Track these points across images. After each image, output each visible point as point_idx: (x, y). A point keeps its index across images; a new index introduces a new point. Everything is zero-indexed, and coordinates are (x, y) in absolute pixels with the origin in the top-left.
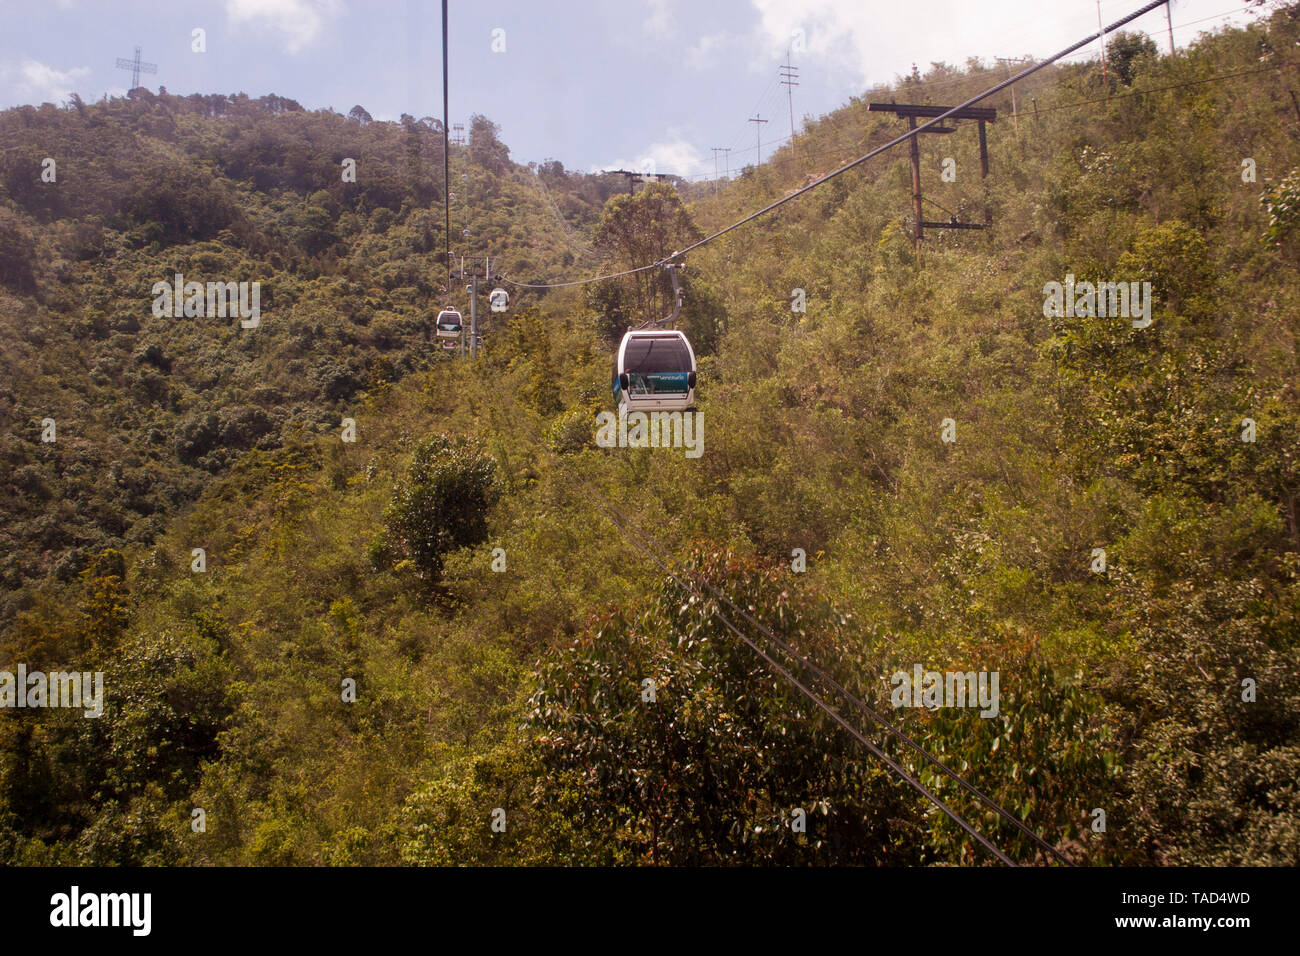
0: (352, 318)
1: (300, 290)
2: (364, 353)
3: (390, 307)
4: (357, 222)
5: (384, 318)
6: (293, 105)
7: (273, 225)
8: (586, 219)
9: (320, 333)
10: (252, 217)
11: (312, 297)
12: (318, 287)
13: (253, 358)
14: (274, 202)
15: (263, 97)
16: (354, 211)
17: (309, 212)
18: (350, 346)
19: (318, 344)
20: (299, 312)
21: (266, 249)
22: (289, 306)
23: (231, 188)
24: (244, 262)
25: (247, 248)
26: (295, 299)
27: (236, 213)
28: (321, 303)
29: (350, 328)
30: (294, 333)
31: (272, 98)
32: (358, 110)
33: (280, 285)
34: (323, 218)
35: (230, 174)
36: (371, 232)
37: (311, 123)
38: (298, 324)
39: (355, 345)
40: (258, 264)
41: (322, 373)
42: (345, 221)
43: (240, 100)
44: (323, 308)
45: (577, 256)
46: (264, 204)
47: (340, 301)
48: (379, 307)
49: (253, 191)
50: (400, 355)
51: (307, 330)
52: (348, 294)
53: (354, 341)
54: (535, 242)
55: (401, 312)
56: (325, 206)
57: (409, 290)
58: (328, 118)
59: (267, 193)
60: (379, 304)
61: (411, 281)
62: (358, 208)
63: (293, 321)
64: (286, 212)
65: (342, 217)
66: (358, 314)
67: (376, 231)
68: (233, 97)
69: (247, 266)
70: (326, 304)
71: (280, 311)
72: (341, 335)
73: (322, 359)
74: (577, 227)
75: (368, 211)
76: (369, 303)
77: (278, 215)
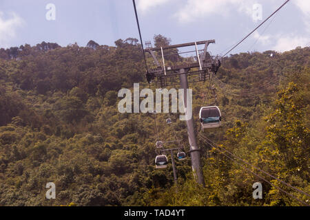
0: (97, 157)
1: (62, 145)
2: (107, 179)
3: (121, 147)
4: (97, 102)
5: (118, 154)
6: (55, 46)
7: (48, 111)
8: (231, 77)
9: (78, 171)
10: (37, 109)
11: (71, 148)
12: (75, 142)
13: (36, 194)
14: (49, 98)
15: (38, 45)
16: (94, 95)
17: (68, 100)
18: (98, 176)
19: (77, 178)
20: (63, 159)
21: (41, 124)
22: (56, 156)
23: (23, 95)
24: (28, 134)
25: (30, 125)
26: (60, 152)
27: (22, 107)
28: (77, 152)
29: (97, 165)
30: (60, 174)
31: (44, 44)
32: (92, 43)
33: (50, 144)
34: (76, 102)
35: (23, 88)
36: (107, 106)
37: (64, 52)
38: (62, 167)
39: (101, 175)
40: (36, 133)
41: (81, 197)
42: (90, 102)
43: (26, 49)
44: (78, 154)
45: (230, 98)
46: (44, 101)
47: (89, 148)
48: (114, 148)
49: (37, 95)
50: (131, 177)
51: (68, 170)
52: (93, 142)
53: (100, 172)
54: (203, 95)
55: (128, 149)
56: (77, 96)
57: (133, 135)
58: (74, 49)
59: (45, 94)
60: (114, 146)
61: (133, 130)
62: (97, 94)
63: (59, 166)
64: (56, 103)
65: (89, 100)
66: (101, 155)
67: (109, 105)
68: (22, 47)
69: (30, 136)
70: (80, 152)
71: (51, 161)
72: (92, 170)
73: (81, 188)
74: (226, 82)
75: (103, 94)
76: (107, 146)
77: (52, 105)
